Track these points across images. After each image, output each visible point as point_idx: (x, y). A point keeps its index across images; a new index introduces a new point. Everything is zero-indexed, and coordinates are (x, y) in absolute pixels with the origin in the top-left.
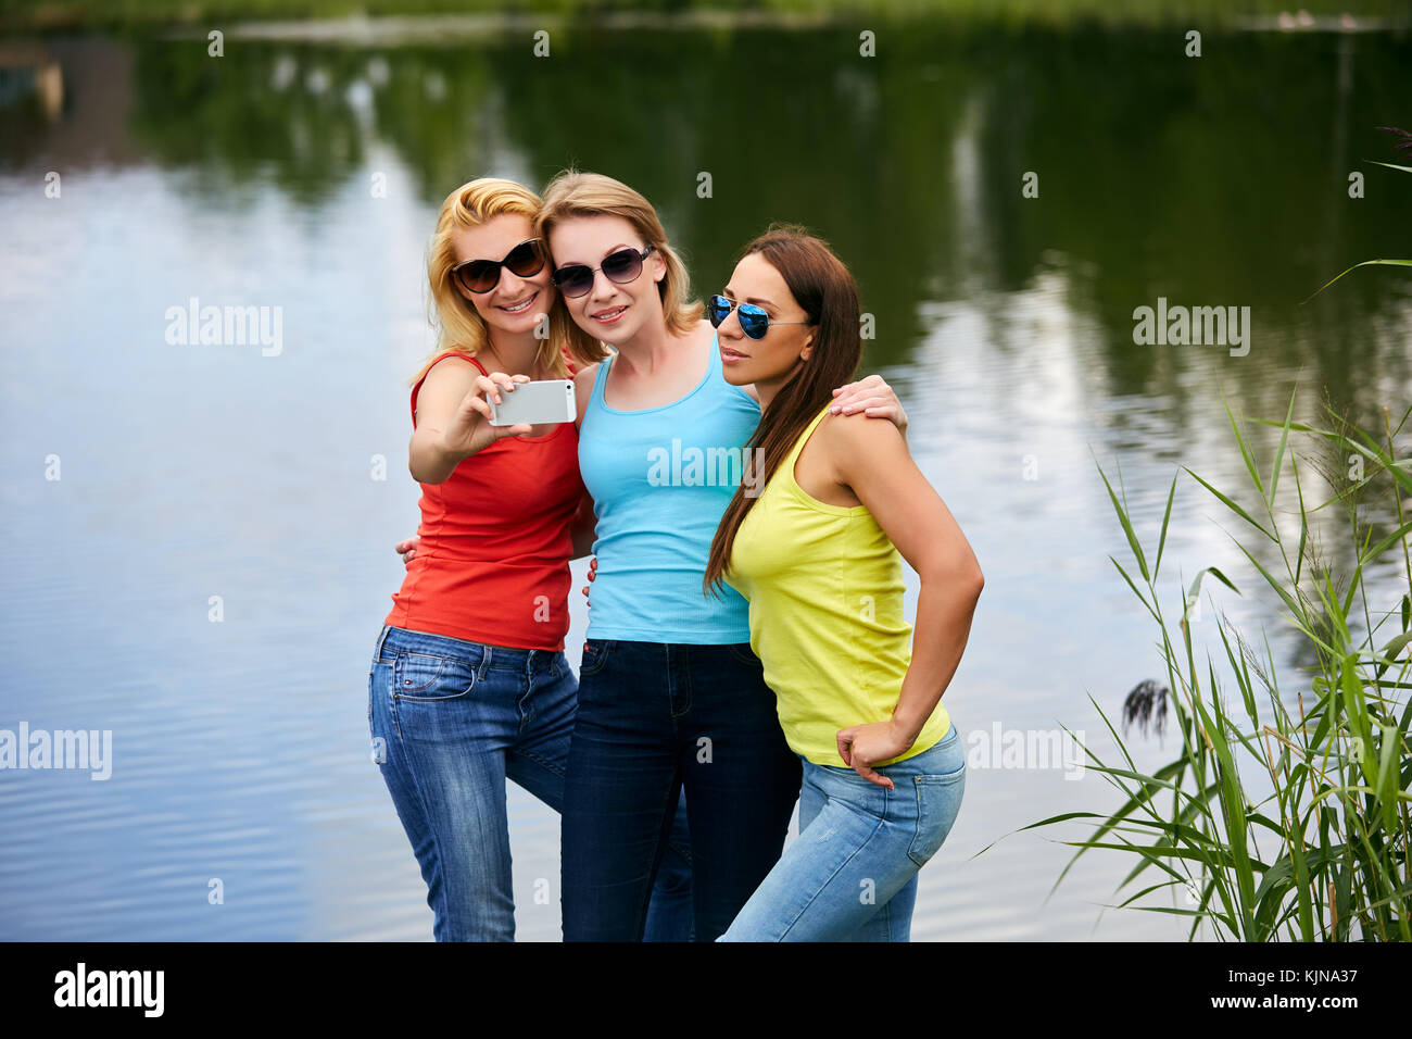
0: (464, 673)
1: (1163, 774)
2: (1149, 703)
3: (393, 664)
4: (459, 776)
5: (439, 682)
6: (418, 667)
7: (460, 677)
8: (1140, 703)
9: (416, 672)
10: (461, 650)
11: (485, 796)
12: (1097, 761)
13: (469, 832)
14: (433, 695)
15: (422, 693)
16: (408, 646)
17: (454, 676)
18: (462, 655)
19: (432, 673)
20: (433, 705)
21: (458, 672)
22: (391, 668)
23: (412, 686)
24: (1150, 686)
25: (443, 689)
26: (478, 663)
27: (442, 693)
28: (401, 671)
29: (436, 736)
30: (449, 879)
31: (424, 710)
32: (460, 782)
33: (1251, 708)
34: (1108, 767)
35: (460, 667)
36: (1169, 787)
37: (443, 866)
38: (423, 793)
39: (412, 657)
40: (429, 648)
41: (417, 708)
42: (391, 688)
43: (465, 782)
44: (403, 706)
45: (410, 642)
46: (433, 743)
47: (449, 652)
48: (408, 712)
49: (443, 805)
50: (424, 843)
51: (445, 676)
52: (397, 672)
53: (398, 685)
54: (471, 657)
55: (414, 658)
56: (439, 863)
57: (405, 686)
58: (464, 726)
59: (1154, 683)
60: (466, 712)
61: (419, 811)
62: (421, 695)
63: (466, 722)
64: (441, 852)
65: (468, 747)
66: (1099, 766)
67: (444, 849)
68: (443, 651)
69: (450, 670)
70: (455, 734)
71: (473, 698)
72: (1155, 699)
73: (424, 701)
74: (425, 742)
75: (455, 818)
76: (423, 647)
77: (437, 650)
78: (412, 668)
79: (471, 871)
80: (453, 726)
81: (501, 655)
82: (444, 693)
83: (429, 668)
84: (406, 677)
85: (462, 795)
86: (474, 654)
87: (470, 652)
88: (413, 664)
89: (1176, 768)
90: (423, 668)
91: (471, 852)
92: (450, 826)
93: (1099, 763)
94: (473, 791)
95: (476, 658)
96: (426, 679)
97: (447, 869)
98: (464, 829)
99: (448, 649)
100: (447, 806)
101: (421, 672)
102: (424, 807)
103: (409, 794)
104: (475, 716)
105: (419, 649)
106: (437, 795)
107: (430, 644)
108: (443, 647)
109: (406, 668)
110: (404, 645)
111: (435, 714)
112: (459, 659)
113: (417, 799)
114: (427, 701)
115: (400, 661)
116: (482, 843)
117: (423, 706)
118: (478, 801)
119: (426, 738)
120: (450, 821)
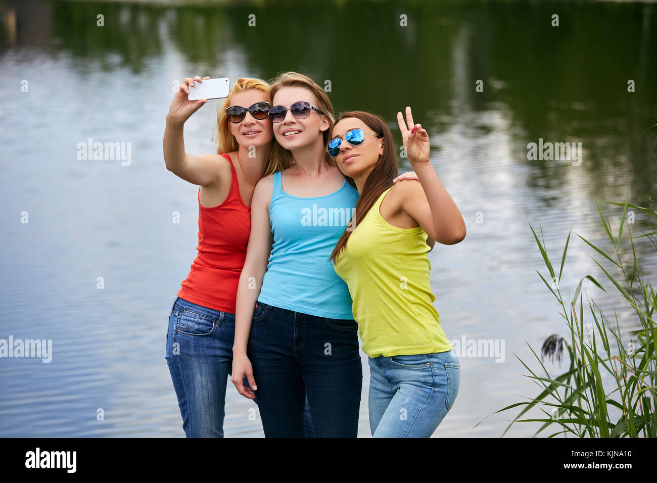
0: (209, 323)
1: (560, 378)
2: (554, 345)
3: (177, 315)
4: (201, 373)
5: (196, 326)
6: (188, 318)
7: (207, 325)
8: (551, 345)
9: (186, 320)
10: (209, 312)
11: (213, 384)
12: (532, 373)
13: (203, 400)
14: (193, 332)
15: (187, 330)
16: (185, 307)
17: (204, 324)
18: (209, 315)
19: (193, 321)
20: (192, 337)
21: (206, 322)
22: (176, 316)
23: (184, 327)
24: (554, 337)
25: (198, 330)
26: (217, 319)
27: (197, 332)
28: (180, 319)
29: (192, 352)
30: (192, 420)
31: (188, 339)
32: (201, 376)
33: (607, 347)
34: (538, 376)
35: (208, 320)
36: (563, 385)
37: (190, 413)
38: (184, 378)
39: (186, 312)
40: (194, 309)
41: (184, 338)
42: (175, 326)
43: (204, 376)
44: (179, 335)
45: (186, 305)
46: (191, 356)
47: (203, 312)
48: (180, 339)
49: (192, 385)
50: (183, 401)
51: (199, 324)
52: (178, 319)
53: (178, 325)
54: (213, 316)
55: (187, 313)
56: (188, 411)
57: (181, 326)
58: (206, 349)
59: (556, 335)
60: (209, 342)
61: (182, 386)
62: (187, 332)
63: (208, 347)
64: (190, 406)
65: (207, 360)
66: (534, 376)
67: (191, 406)
68: (200, 311)
69: (202, 321)
70: (201, 353)
71: (212, 336)
72: (557, 343)
73: (188, 334)
74: (187, 354)
75: (197, 392)
76: (191, 308)
77: (197, 310)
78: (185, 317)
79: (203, 418)
80: (201, 349)
81: (229, 316)
82: (198, 332)
83: (192, 319)
84: (182, 322)
85: (202, 381)
86: (215, 314)
87: (213, 314)
88: (186, 316)
89: (567, 376)
90: (190, 318)
91: (203, 409)
92: (195, 395)
93: (535, 376)
94: (207, 381)
95: (216, 317)
96: (190, 324)
97: (192, 415)
98: (201, 398)
99: (203, 311)
100: (194, 385)
101: (189, 320)
102: (184, 384)
103: (177, 377)
104: (212, 345)
105: (189, 309)
106: (190, 379)
107: (194, 307)
108: (200, 309)
109: (183, 317)
110: (183, 306)
111: (193, 342)
112: (207, 316)
113: (181, 380)
114: (190, 335)
115: (181, 313)
116: (209, 406)
117: (187, 337)
118: (209, 386)
119: (187, 352)
120: (194, 394)
